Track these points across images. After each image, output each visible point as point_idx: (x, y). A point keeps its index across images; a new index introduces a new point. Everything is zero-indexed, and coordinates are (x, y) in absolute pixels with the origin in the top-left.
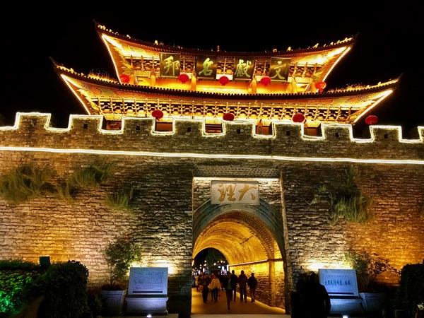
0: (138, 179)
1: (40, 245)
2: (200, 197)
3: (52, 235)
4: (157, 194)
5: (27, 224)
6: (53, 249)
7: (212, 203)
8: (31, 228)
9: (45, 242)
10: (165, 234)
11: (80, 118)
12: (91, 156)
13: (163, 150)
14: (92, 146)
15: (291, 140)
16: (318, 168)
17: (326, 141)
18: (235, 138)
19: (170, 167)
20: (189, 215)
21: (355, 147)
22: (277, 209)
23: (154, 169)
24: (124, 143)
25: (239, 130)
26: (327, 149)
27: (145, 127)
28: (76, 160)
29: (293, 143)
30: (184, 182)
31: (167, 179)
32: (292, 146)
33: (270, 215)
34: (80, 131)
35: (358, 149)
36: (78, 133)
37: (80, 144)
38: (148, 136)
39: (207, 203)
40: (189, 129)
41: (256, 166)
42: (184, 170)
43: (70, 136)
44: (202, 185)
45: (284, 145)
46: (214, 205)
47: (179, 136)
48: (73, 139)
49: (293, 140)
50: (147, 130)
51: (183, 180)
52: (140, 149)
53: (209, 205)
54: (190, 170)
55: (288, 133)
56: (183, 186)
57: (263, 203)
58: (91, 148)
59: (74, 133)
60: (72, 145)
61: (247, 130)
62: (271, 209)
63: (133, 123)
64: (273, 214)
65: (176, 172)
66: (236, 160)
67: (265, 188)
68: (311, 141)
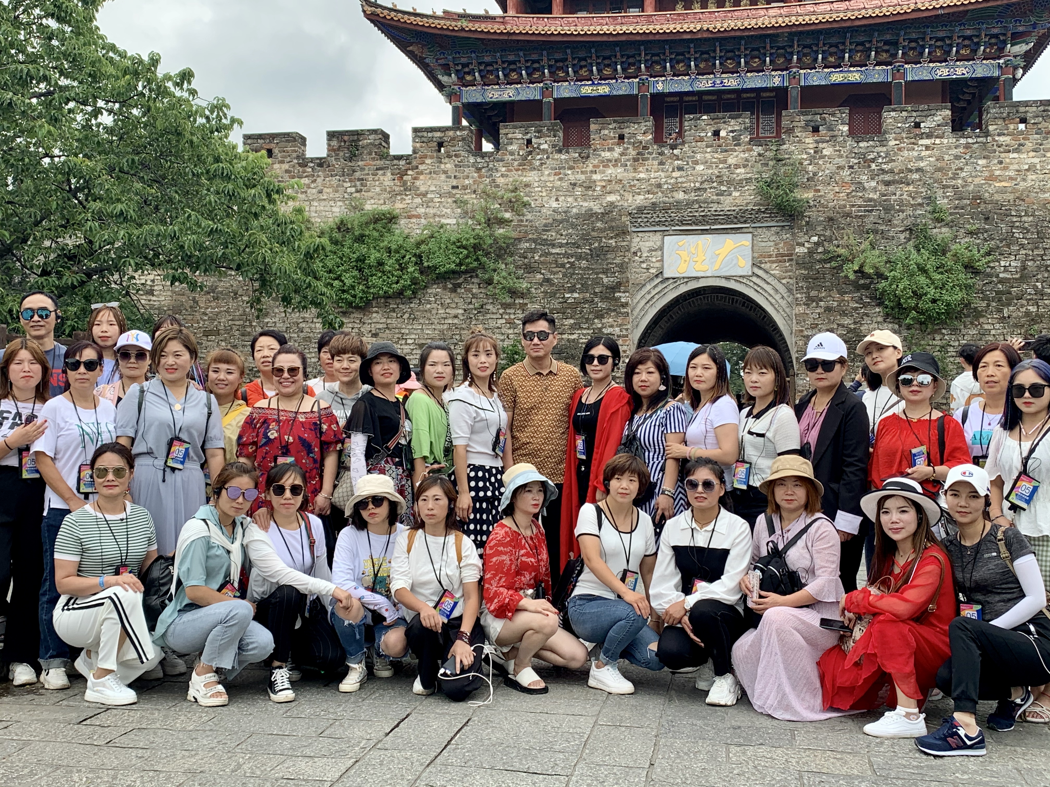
0: (534, 241)
2: (644, 265)
3: (413, 336)
4: (568, 266)
5: (374, 320)
7: (666, 276)
8: (381, 326)
10: (585, 332)
11: (430, 135)
12: (455, 202)
13: (575, 185)
14: (455, 184)
15: (821, 145)
16: (870, 200)
17: (892, 143)
18: (709, 150)
19: (590, 215)
20: (623, 300)
21: (954, 151)
22: (784, 281)
23: (561, 222)
24: (507, 176)
25: (716, 133)
26: (894, 161)
27: (542, 141)
28: (431, 211)
29: (825, 152)
30: (612, 242)
31: (586, 238)
32: (823, 157)
33: (772, 292)
34: (432, 157)
35: (957, 157)
36: (428, 161)
37: (435, 182)
38: (548, 158)
39: (657, 276)
40: (621, 137)
41: (747, 204)
42: (613, 220)
43: (417, 167)
44: (647, 244)
45: (805, 156)
46: (668, 279)
47: (603, 154)
48: (422, 173)
49: (825, 145)
50: (545, 146)
51: (612, 238)
52: (536, 184)
53: (660, 280)
54: (624, 219)
55: (816, 130)
56: (610, 249)
57: (760, 273)
58: (453, 187)
59: (423, 163)
60: (423, 184)
61: (732, 131)
62: (774, 282)
63: (520, 136)
64: (776, 291)
65: (599, 224)
66: (709, 195)
67: (763, 244)
68: (861, 144)
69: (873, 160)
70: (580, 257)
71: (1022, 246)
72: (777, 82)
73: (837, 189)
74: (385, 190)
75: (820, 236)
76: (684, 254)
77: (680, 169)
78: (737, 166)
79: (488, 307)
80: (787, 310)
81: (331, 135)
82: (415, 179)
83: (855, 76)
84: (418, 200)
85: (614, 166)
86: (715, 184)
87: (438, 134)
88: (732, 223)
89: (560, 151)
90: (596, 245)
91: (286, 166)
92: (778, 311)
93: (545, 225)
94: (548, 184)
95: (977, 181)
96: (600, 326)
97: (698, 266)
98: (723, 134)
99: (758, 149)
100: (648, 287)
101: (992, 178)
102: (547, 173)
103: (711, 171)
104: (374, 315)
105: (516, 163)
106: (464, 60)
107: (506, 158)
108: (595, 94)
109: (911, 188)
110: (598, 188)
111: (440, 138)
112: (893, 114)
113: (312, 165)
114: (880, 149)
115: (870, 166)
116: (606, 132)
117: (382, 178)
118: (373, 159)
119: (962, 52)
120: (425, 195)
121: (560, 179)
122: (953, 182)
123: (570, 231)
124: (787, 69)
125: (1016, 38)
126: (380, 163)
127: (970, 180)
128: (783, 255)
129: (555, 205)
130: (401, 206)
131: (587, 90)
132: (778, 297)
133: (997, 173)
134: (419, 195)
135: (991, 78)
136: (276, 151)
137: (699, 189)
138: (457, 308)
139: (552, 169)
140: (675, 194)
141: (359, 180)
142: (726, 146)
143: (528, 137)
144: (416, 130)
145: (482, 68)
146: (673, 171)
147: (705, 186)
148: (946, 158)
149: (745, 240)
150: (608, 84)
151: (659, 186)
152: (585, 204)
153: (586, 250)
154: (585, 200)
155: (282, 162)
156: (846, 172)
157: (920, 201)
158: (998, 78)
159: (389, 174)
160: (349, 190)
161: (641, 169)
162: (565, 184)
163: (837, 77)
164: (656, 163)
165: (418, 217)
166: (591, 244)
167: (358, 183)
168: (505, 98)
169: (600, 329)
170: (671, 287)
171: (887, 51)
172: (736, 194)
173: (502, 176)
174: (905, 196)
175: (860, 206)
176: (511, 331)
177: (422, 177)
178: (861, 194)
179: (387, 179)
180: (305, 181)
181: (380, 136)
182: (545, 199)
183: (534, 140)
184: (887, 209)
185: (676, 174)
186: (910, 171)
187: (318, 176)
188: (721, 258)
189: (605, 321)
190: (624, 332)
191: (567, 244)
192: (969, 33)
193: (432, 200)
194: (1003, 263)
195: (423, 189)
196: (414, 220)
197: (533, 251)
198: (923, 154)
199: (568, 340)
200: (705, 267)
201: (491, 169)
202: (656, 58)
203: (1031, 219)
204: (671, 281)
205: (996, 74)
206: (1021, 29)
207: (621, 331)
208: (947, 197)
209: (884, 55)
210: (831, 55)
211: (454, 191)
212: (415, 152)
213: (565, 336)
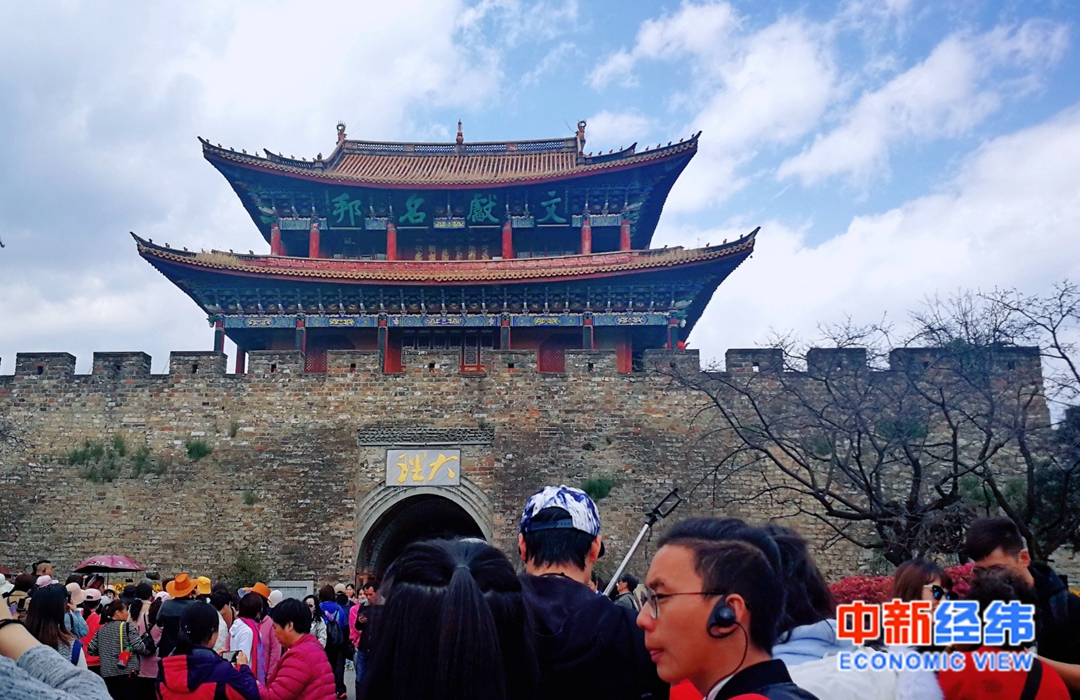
0: (273, 452)
1: (143, 551)
2: (370, 475)
3: (158, 537)
4: (302, 475)
5: (123, 522)
6: (161, 556)
7: (388, 484)
8: (129, 527)
9: (148, 547)
10: (314, 534)
11: (186, 358)
12: (205, 417)
13: (312, 404)
14: (205, 401)
15: (515, 379)
16: (554, 425)
17: (571, 379)
18: (425, 379)
19: (323, 431)
20: (349, 506)
21: (619, 388)
22: (486, 491)
23: (298, 436)
24: (253, 395)
25: (432, 366)
26: (572, 393)
27: (285, 366)
28: (183, 424)
29: (518, 385)
30: (343, 455)
31: (318, 450)
32: (516, 389)
33: (476, 500)
34: (187, 378)
35: (623, 392)
36: (183, 381)
37: (188, 399)
38: (290, 381)
39: (380, 485)
40: (353, 366)
41: (456, 425)
42: (344, 435)
43: (173, 386)
44: (374, 457)
45: (503, 388)
46: (389, 487)
47: (337, 379)
48: (177, 391)
49: (518, 379)
50: (288, 371)
51: (342, 451)
52: (278, 403)
53: (383, 488)
54: (353, 435)
55: (511, 366)
56: (341, 461)
57: (466, 483)
58: (204, 404)
59: (178, 382)
60: (177, 400)
61: (445, 365)
62: (478, 492)
63: (266, 362)
64: (480, 499)
65: (332, 439)
66: (425, 416)
67: (470, 459)
68: (547, 380)
69: (556, 393)
70: (312, 467)
71: (673, 466)
72: (491, 322)
73: (528, 415)
74: (143, 405)
75: (514, 454)
76: (403, 466)
77: (402, 394)
78: (448, 394)
79: (228, 511)
80: (489, 516)
81: (97, 356)
82: (170, 395)
83: (553, 321)
84: (172, 415)
85: (347, 390)
86: (430, 408)
87: (194, 358)
88: (444, 440)
89: (300, 376)
90: (328, 456)
91: (54, 382)
92: (481, 517)
93: (285, 439)
94: (289, 403)
95: (638, 412)
96: (327, 529)
97: (415, 477)
98: (437, 366)
99: (464, 381)
100: (373, 494)
101: (649, 411)
102: (288, 393)
103: (426, 397)
104: (124, 517)
105: (261, 384)
106: (228, 293)
107: (252, 379)
108: (341, 325)
109: (586, 416)
110: (332, 408)
111: (195, 361)
112: (572, 356)
113: (78, 381)
114: (562, 384)
115: (553, 397)
116: (341, 361)
117: (140, 395)
118: (134, 377)
119: (638, 305)
120: (178, 410)
121: (300, 399)
122: (619, 413)
123: (306, 444)
124: (499, 313)
125: (679, 296)
126: (140, 381)
127: (632, 411)
128: (485, 469)
129: (293, 421)
130: (156, 419)
131: (335, 322)
132: (481, 505)
133: (654, 406)
134: (172, 410)
135: (661, 326)
136: (46, 368)
137: (417, 411)
138: (200, 511)
139: (292, 390)
140: (397, 415)
141: (120, 395)
142: (440, 376)
143: (273, 363)
144: (173, 354)
145: (244, 299)
146: (396, 395)
147: (422, 409)
148: (614, 392)
149: (455, 455)
150: (353, 318)
151: (384, 408)
152: (320, 421)
153: (319, 461)
154: (320, 418)
155: (51, 378)
156: (535, 402)
157: (593, 427)
158: (667, 326)
159: (147, 391)
160: (110, 404)
161: (369, 393)
162: (304, 404)
163: (539, 321)
164: (382, 388)
165: (171, 429)
166: (323, 456)
167: (119, 399)
168: (263, 325)
169: (327, 532)
170: (392, 494)
171: (579, 302)
172: (447, 416)
173: (249, 395)
174: (581, 423)
175: (546, 430)
176: (247, 533)
177: (176, 394)
178: (546, 420)
179: (145, 395)
180: (71, 395)
181: (142, 358)
182: (285, 416)
183: (278, 366)
184: (568, 433)
185: (398, 398)
186: (585, 402)
187: (83, 391)
188: (435, 469)
189: (332, 524)
190: (349, 535)
191: (302, 455)
192: (641, 290)
193: (183, 414)
194: (659, 481)
195: (176, 405)
196: (166, 432)
197: (272, 461)
198: (595, 389)
199: (299, 542)
200: (422, 478)
201: (238, 389)
202: (393, 299)
203: (681, 444)
204: (392, 489)
205: (665, 323)
206: (682, 289)
207: (346, 533)
208: (615, 425)
209: (577, 305)
210: (535, 302)
211: (205, 408)
212: (171, 372)
213: (296, 538)
